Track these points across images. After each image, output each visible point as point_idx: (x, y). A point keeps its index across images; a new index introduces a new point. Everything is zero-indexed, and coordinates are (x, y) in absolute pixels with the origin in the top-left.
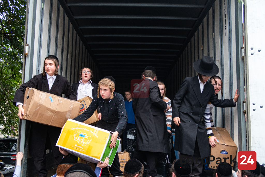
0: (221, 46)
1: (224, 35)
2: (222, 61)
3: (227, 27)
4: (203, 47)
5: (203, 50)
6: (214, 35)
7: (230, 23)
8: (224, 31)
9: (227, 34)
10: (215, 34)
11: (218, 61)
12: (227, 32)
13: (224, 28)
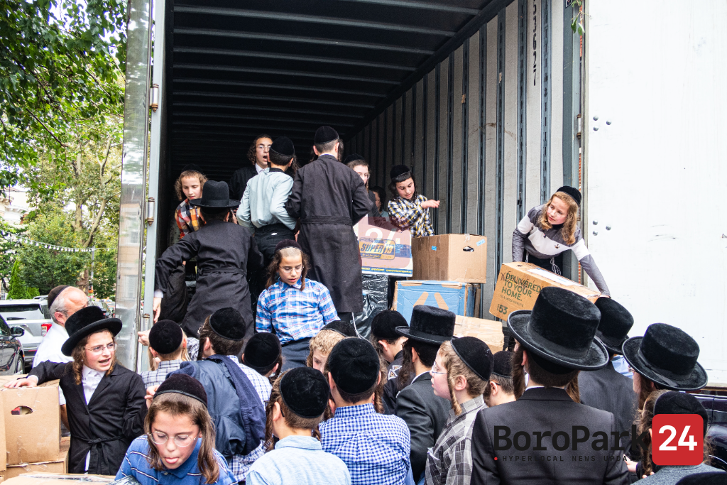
0: (522, 104)
1: (530, 82)
2: (521, 136)
3: (539, 68)
4: (466, 99)
5: (465, 105)
6: (500, 78)
7: (549, 62)
8: (531, 75)
9: (539, 82)
10: (503, 77)
11: (511, 134)
12: (538, 78)
13: (531, 68)
